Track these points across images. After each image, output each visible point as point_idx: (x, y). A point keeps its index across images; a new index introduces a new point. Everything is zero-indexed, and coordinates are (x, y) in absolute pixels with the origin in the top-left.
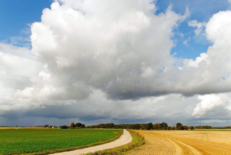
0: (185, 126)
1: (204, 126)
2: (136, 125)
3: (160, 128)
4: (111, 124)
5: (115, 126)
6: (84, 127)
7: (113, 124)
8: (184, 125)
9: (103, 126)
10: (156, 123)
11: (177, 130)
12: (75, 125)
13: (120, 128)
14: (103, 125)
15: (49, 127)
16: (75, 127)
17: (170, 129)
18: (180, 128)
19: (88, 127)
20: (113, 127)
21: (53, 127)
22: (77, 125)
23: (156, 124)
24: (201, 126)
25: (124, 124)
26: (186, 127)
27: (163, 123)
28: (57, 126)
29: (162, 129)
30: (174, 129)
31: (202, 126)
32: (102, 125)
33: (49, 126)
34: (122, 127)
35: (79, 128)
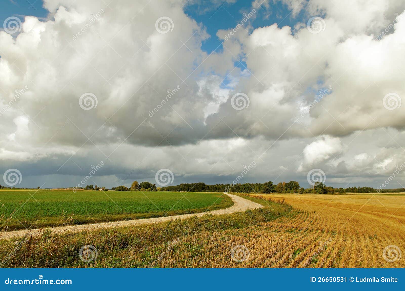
0: (330, 188)
1: (361, 187)
2: (244, 185)
3: (287, 190)
4: (200, 184)
5: (208, 187)
6: (155, 189)
7: (204, 184)
8: (327, 186)
9: (186, 187)
10: (280, 182)
11: (315, 193)
12: (139, 185)
13: (215, 191)
14: (188, 185)
15: (94, 189)
16: (140, 189)
17: (303, 191)
18: (320, 190)
19: (162, 190)
20: (203, 189)
21: (101, 190)
22: (143, 186)
23: (280, 184)
24: (355, 187)
25: (222, 184)
26: (331, 190)
27: (292, 183)
28: (106, 188)
29: (289, 192)
30: (309, 192)
31: (357, 187)
32: (185, 185)
33: (94, 187)
34: (219, 189)
35: (146, 190)
